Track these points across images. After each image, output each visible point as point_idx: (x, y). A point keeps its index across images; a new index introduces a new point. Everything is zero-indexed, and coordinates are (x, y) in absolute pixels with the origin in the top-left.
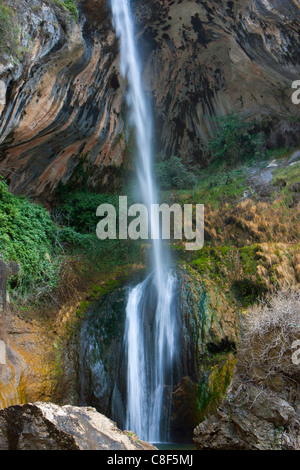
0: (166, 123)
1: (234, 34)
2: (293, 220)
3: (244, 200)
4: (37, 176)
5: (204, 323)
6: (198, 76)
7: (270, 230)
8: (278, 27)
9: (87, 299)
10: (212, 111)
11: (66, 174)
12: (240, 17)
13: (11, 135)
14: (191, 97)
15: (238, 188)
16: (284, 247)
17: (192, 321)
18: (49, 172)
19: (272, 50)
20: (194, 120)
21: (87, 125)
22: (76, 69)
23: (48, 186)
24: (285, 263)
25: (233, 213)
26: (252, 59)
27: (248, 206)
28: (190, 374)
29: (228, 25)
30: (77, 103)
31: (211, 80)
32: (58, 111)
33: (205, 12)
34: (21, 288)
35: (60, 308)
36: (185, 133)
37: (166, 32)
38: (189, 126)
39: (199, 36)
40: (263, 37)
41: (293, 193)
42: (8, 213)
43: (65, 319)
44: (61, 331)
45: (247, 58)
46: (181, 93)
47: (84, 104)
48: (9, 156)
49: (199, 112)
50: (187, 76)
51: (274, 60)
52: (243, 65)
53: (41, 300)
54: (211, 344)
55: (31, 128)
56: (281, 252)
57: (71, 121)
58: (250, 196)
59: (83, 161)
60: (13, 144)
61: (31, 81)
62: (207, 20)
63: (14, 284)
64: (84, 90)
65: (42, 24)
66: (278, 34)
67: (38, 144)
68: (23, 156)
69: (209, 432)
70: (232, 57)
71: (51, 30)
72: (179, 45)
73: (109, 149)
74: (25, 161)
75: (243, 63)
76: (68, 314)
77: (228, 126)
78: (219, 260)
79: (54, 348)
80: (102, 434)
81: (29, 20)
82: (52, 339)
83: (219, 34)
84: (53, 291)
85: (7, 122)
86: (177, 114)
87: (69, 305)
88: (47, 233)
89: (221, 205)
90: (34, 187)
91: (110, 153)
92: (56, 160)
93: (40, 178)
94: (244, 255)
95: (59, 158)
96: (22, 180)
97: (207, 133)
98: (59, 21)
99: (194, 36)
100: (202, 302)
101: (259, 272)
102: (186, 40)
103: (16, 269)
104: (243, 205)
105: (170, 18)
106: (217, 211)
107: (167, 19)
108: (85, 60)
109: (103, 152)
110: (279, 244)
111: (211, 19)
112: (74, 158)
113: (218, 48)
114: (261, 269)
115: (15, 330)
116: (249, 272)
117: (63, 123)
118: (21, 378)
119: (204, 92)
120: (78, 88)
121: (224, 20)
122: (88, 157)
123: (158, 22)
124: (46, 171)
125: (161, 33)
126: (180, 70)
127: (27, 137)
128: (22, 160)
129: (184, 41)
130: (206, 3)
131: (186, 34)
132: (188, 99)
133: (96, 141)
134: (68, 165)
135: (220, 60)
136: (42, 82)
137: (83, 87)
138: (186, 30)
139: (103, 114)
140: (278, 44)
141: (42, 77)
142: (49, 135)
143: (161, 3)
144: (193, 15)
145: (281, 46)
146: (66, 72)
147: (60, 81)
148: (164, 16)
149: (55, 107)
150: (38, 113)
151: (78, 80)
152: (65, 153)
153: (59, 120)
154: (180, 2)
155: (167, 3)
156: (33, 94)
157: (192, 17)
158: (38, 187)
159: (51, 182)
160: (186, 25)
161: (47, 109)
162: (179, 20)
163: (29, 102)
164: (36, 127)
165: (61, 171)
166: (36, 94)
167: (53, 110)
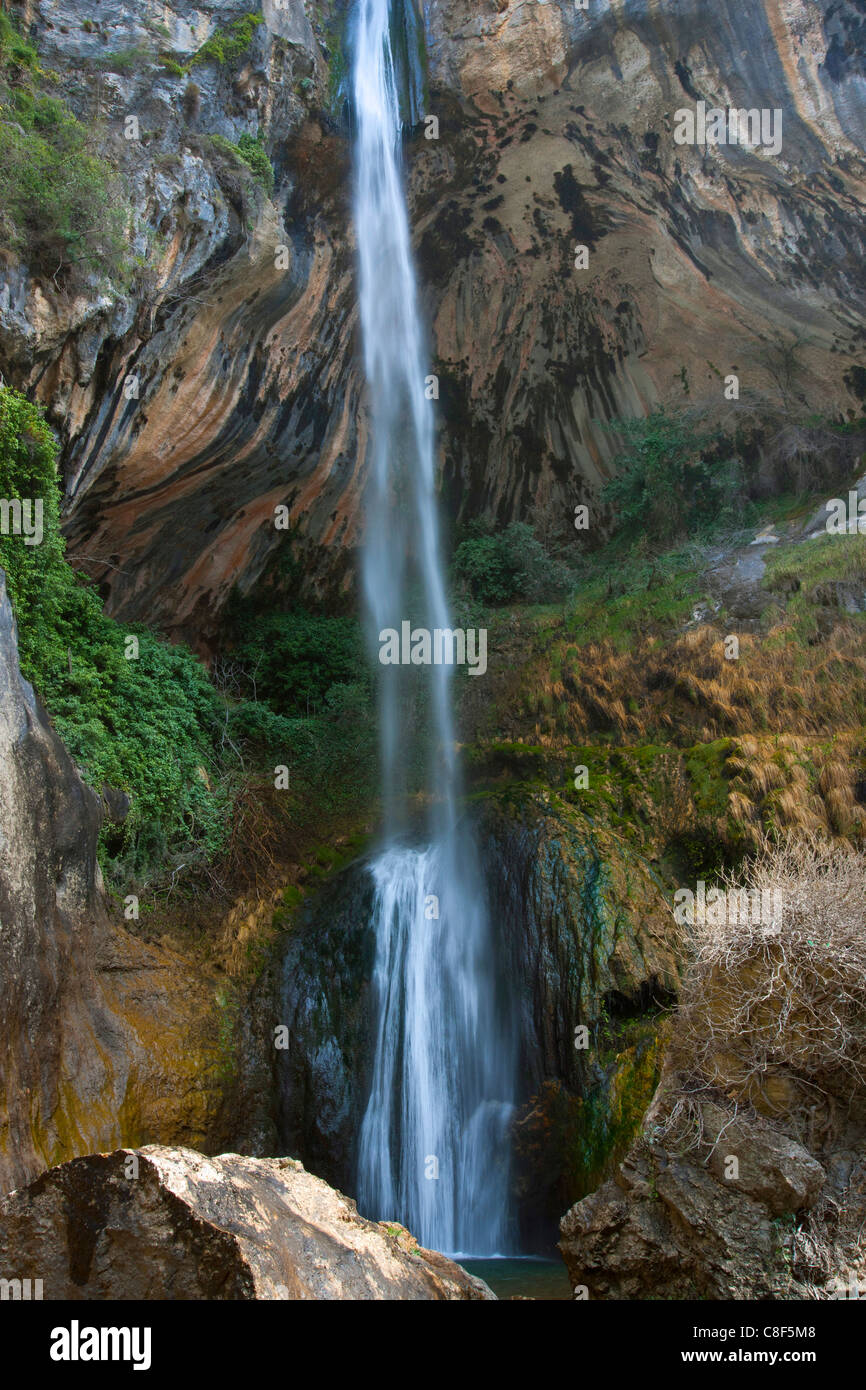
0: (496, 440)
1: (661, 213)
2: (820, 676)
3: (694, 627)
4: (176, 573)
5: (596, 940)
6: (575, 320)
7: (762, 703)
8: (772, 192)
9: (302, 881)
10: (612, 407)
11: (249, 571)
12: (678, 172)
13: (110, 473)
14: (557, 375)
15: (679, 597)
16: (797, 745)
17: (565, 936)
18: (208, 564)
19: (760, 252)
20: (567, 430)
21: (299, 448)
22: (271, 306)
23: (204, 599)
24: (799, 787)
25: (668, 660)
26: (708, 274)
27: (706, 643)
28: (561, 1075)
29: (647, 193)
30: (273, 392)
31: (608, 330)
32: (228, 413)
33: (589, 161)
34: (132, 855)
35: (233, 905)
36: (545, 464)
37: (493, 214)
38: (553, 447)
39: (575, 222)
40: (737, 220)
41: (819, 609)
42: (101, 668)
43: (243, 934)
44: (235, 964)
45: (697, 272)
46: (533, 364)
47: (292, 396)
48: (105, 526)
49: (580, 411)
50: (547, 323)
51: (763, 276)
52: (687, 290)
53: (183, 884)
54: (615, 993)
55: (160, 455)
56: (790, 758)
57: (259, 437)
58: (709, 618)
59: (291, 537)
60: (115, 497)
61: (157, 341)
62: (595, 182)
63: (115, 846)
64: (291, 361)
65: (182, 199)
66: (772, 211)
67: (179, 495)
68: (142, 525)
69: (598, 1225)
70: (659, 271)
71: (205, 213)
72: (524, 244)
73: (355, 508)
74: (147, 538)
75: (686, 285)
76: (251, 921)
77: (650, 444)
78: (633, 778)
79: (215, 1008)
80: (317, 1231)
81: (150, 188)
82: (212, 983)
83: (624, 215)
84: (216, 861)
85: (100, 443)
86: (523, 417)
87: (255, 898)
88: (200, 715)
89: (638, 642)
90: (169, 603)
91: (358, 517)
92: (224, 535)
93: (185, 580)
94: (697, 767)
95: (230, 529)
96: (140, 584)
97: (600, 462)
98: (226, 190)
99: (562, 221)
100: (590, 887)
101: (736, 810)
102: (543, 232)
103: (119, 806)
104: (693, 639)
105: (502, 179)
106: (626, 656)
107: (494, 182)
108: (292, 286)
109: (341, 514)
110: (784, 739)
111: (603, 179)
112: (268, 530)
113: (624, 251)
114: (739, 802)
115: (116, 962)
116: (710, 808)
117: (240, 443)
118: (130, 1084)
119: (590, 360)
120: (276, 357)
121: (638, 182)
122: (303, 528)
123: (472, 190)
124: (199, 562)
125: (480, 217)
126: (530, 307)
127: (151, 479)
128: (138, 535)
129: (537, 236)
130: (591, 138)
131: (543, 216)
132: (551, 378)
133: (324, 486)
134: (254, 547)
135: (629, 280)
136: (185, 343)
137: (287, 352)
138: (543, 209)
139: (339, 419)
140: (774, 236)
141: (185, 329)
142: (205, 474)
143: (479, 142)
144: (559, 169)
145: (782, 241)
146: (245, 317)
147: (231, 341)
148: (487, 174)
149: (220, 404)
150: (178, 418)
151: (275, 337)
152: (247, 516)
153: (230, 435)
154: (526, 139)
155: (493, 141)
156: (164, 372)
157: (557, 175)
158: (180, 601)
159: (211, 590)
160: (541, 195)
161: (199, 409)
162: (525, 182)
163: (153, 393)
164: (172, 455)
165: (235, 562)
166: (171, 371)
167: (214, 411)
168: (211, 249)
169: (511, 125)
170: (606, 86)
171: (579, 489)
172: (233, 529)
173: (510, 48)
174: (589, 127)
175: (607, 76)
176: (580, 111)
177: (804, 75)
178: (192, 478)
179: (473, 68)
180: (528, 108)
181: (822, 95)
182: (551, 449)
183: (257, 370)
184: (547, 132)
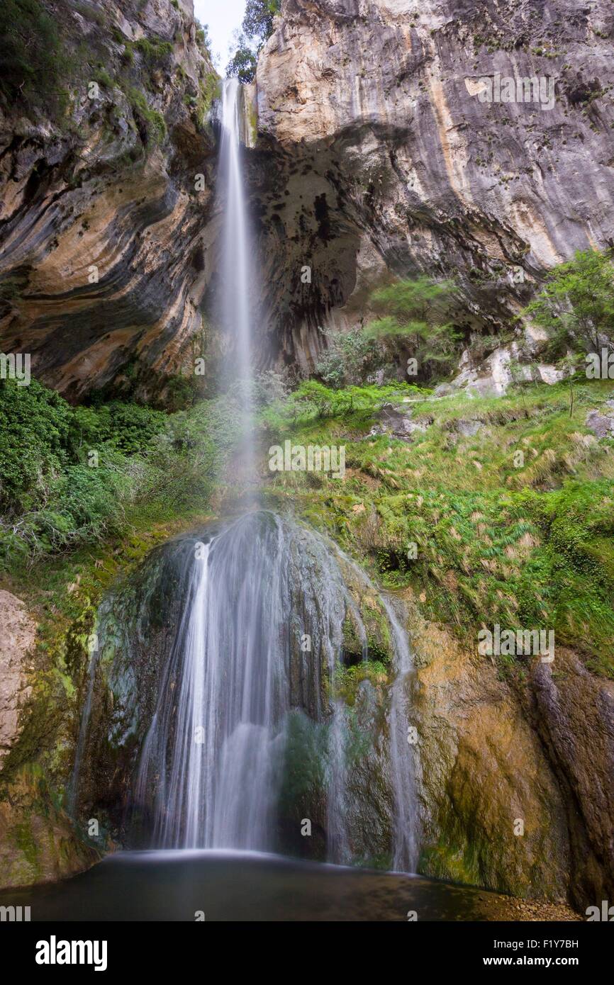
1: (369, 229)
4: (59, 363)
8: (430, 227)
11: (106, 374)
12: (381, 209)
13: (24, 270)
14: (294, 309)
18: (80, 363)
19: (418, 256)
20: (295, 340)
22: (149, 214)
23: (75, 384)
26: (389, 263)
29: (363, 217)
30: (142, 264)
31: (325, 292)
32: (112, 265)
33: (336, 192)
36: (281, 356)
37: (278, 213)
38: (288, 347)
39: (320, 228)
40: (409, 238)
45: (383, 262)
47: (152, 274)
48: (14, 312)
49: (303, 333)
51: (418, 269)
52: (375, 272)
55: (63, 274)
57: (128, 289)
59: (134, 359)
60: (26, 292)
61: (76, 194)
62: (336, 206)
64: (155, 252)
66: (428, 236)
67: (70, 311)
70: (361, 260)
71: (123, 125)
72: (291, 234)
73: (176, 351)
74: (43, 334)
75: (375, 269)
83: (348, 228)
85: (22, 238)
91: (177, 357)
92: (94, 347)
93: (64, 368)
94: (384, 509)
95: (99, 345)
97: (310, 359)
98: (137, 122)
99: (314, 225)
102: (302, 228)
104: (372, 444)
105: (287, 193)
107: (282, 193)
108: (165, 205)
109: (168, 353)
111: (341, 205)
112: (122, 352)
113: (342, 250)
117: (116, 288)
119: (313, 306)
120: (146, 245)
121: (359, 210)
122: (144, 354)
123: (270, 194)
124: (75, 360)
125: (271, 212)
126: (287, 270)
127: (54, 288)
128: (38, 330)
129: (299, 230)
130: (339, 181)
131: (304, 220)
132: (291, 311)
133: (161, 333)
134: (112, 359)
135: (341, 268)
136: (93, 206)
137: (154, 246)
138: (305, 215)
139: (176, 297)
140: (427, 248)
141: (95, 197)
142: (90, 301)
143: (280, 167)
144: (319, 194)
145: (431, 252)
146: (133, 213)
147: (122, 223)
148: (280, 187)
149: (108, 257)
150: (79, 254)
151: (149, 233)
152: (110, 339)
153: (111, 280)
154: (304, 173)
155: (287, 169)
156: (76, 218)
157: (317, 197)
158: (58, 382)
159: (79, 380)
160: (306, 207)
161: (94, 255)
162: (298, 198)
163: (66, 228)
164: (71, 277)
165: (98, 366)
166: (81, 220)
167: (104, 260)
168: (122, 150)
169: (299, 162)
170: (353, 154)
171: (297, 372)
172: (101, 345)
173: (305, 121)
174: (339, 175)
175: (354, 149)
176: (337, 164)
177: (456, 169)
178: (83, 301)
179: (283, 127)
180: (310, 154)
181: (464, 180)
182: (285, 348)
183: (135, 248)
184: (316, 173)
